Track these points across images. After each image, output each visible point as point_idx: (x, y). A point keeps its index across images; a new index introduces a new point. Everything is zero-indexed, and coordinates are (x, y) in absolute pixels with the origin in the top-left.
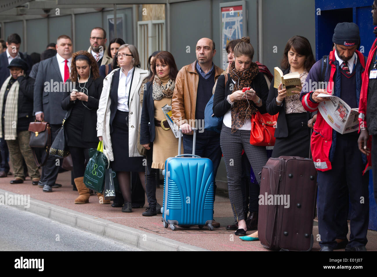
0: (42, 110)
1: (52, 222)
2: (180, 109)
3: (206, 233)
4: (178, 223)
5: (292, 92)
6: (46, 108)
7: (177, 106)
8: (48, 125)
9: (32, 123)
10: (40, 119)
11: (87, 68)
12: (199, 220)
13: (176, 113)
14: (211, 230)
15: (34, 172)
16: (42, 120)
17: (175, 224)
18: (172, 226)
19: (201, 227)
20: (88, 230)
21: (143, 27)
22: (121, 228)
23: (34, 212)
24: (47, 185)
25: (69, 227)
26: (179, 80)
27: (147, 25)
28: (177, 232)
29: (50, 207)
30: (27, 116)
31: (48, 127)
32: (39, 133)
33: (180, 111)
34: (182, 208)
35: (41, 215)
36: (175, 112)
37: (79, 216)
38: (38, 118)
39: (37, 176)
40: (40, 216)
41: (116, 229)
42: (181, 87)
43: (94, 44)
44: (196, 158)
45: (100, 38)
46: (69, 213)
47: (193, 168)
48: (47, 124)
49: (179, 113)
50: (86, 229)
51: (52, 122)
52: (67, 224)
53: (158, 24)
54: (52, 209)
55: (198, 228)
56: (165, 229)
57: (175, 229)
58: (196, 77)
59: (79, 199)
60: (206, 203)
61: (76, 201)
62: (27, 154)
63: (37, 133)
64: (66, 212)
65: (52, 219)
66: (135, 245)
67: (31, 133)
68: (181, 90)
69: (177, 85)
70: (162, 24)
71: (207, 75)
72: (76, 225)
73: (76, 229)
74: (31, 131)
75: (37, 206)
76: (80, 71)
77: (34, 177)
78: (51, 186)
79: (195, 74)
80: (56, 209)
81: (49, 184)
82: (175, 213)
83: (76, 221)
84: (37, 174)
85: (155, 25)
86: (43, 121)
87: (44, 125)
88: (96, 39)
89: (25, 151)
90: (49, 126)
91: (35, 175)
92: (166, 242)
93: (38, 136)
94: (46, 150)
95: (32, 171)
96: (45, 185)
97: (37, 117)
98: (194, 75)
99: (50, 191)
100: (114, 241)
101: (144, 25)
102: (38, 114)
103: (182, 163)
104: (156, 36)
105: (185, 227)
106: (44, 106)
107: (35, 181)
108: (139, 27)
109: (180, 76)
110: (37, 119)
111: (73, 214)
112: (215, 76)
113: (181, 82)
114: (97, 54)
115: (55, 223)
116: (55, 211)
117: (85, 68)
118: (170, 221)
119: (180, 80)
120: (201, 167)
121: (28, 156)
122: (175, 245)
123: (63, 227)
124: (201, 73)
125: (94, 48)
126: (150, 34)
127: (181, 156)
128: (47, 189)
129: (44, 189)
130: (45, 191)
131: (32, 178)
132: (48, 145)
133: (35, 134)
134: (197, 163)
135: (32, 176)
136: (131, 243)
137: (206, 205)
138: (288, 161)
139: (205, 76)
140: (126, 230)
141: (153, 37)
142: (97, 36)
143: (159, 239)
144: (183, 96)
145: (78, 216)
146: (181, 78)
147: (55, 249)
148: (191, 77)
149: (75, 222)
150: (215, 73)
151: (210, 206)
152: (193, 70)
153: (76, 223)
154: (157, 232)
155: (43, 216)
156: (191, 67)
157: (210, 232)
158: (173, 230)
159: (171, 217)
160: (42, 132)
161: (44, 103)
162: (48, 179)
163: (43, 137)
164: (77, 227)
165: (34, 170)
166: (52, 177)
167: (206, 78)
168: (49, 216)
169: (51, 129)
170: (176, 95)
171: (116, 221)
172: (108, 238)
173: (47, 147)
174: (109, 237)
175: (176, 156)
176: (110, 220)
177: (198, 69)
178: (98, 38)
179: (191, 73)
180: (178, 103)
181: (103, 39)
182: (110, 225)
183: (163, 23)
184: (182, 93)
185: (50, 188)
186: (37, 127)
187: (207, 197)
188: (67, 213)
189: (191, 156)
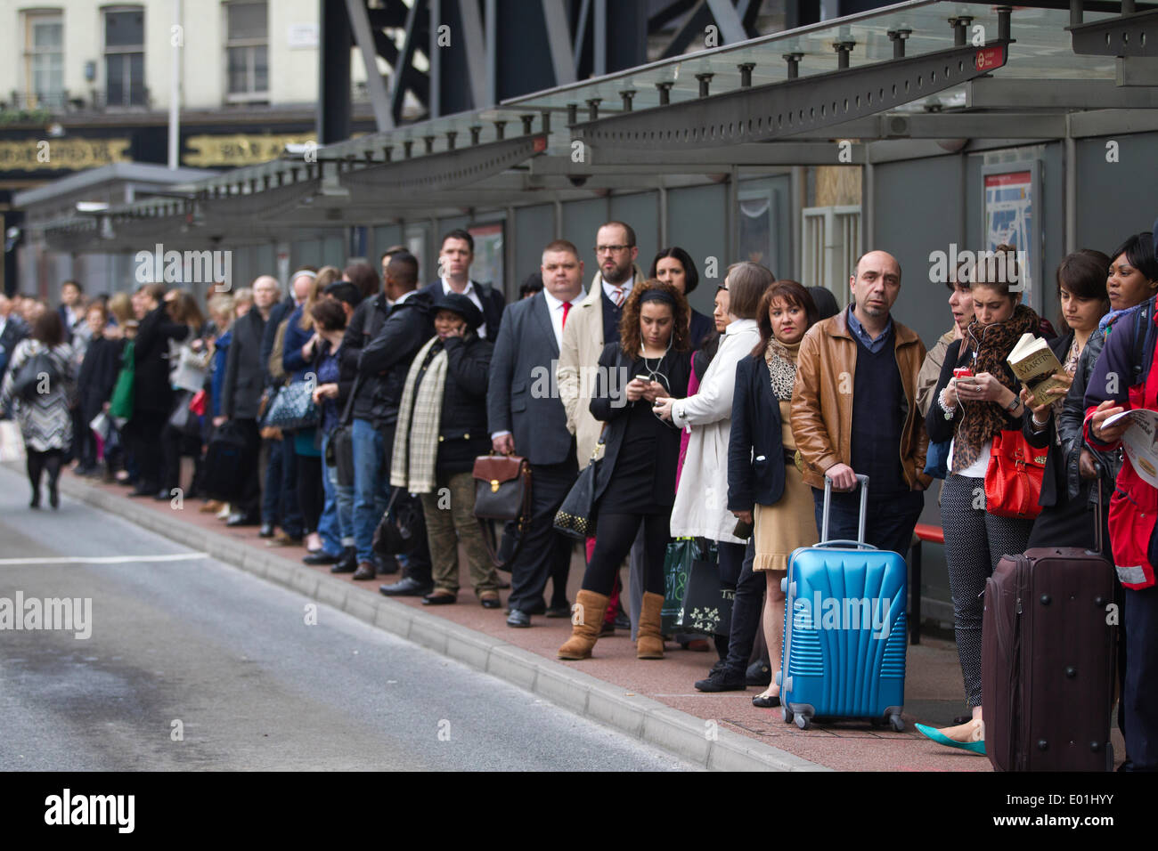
0: (510, 427)
1: (538, 701)
2: (818, 429)
3: (880, 738)
4: (813, 711)
5: (1048, 391)
6: (519, 422)
7: (808, 423)
8: (524, 463)
9: (481, 458)
10: (504, 449)
11: (668, 324)
12: (868, 707)
13: (810, 441)
14: (898, 731)
15: (484, 576)
16: (508, 452)
17: (806, 713)
18: (799, 719)
19: (876, 724)
20: (609, 723)
21: (814, 221)
22: (677, 720)
23: (504, 677)
24: (518, 610)
25: (570, 716)
26: (806, 358)
27: (823, 217)
28: (809, 733)
29: (536, 666)
30: (467, 436)
31: (524, 470)
32: (501, 484)
33: (819, 435)
34: (825, 674)
35: (517, 684)
36: (806, 437)
37: (595, 688)
38: (499, 446)
39: (492, 587)
40: (513, 687)
41: (666, 723)
42: (812, 373)
43: (604, 264)
44: (866, 550)
45: (620, 248)
46: (574, 680)
47: (853, 573)
48: (523, 461)
49: (817, 439)
50: (605, 721)
51: (535, 460)
52: (568, 707)
53: (848, 215)
54: (541, 671)
55: (869, 724)
56: (785, 725)
57: (806, 728)
58: (848, 349)
59: (569, 647)
60: (885, 662)
61: (561, 651)
62: (471, 532)
63: (495, 483)
64: (568, 678)
65: (538, 694)
66: (702, 763)
67: (480, 483)
68: (813, 380)
69: (801, 368)
70: (855, 215)
71: (876, 342)
72: (586, 711)
73: (585, 721)
74: (478, 477)
75: (511, 661)
76: (650, 329)
77: (486, 590)
78: (528, 613)
79: (848, 340)
80: (548, 670)
81: (522, 607)
82: (807, 685)
83: (587, 699)
84: (492, 582)
85: (839, 217)
86: (511, 453)
87: (516, 464)
88: (608, 250)
89: (467, 524)
90: (529, 466)
91: (488, 583)
92: (766, 756)
93: (498, 490)
94: (520, 526)
95: (480, 573)
96: (514, 611)
97: (496, 443)
98: (843, 343)
99: (525, 625)
100: (658, 751)
101: (816, 217)
102: (499, 437)
103: (827, 563)
104: (842, 246)
105: (822, 722)
106: (514, 417)
107: (486, 598)
108: (804, 222)
109: (808, 346)
110: (495, 448)
111: (582, 683)
112: (896, 346)
113: (811, 361)
114: (618, 287)
115: (541, 705)
116: (545, 675)
117: (665, 323)
118: (795, 707)
119: (808, 355)
120: (874, 572)
121: (473, 536)
122: (786, 765)
123: (556, 715)
124: (861, 338)
125: (606, 272)
126: (829, 241)
127: (829, 546)
128: (517, 620)
129: (510, 620)
130: (511, 625)
131: (477, 591)
132: (524, 513)
133: (491, 485)
134: (882, 564)
135: (480, 587)
136: (694, 759)
137: (885, 668)
138: (1036, 563)
139: (872, 346)
140: (686, 725)
141: (836, 248)
142: (611, 242)
143: (754, 748)
144: (818, 395)
145: (592, 688)
146: (810, 351)
147: (508, 767)
148: (837, 348)
149: (584, 702)
150: (895, 339)
151: (897, 671)
152: (842, 331)
153: (587, 706)
154: (759, 733)
155: (522, 687)
156: (836, 324)
157: (893, 735)
158: (802, 729)
159: (797, 697)
160: (510, 481)
161: (513, 410)
162: (522, 596)
163: (514, 493)
164: (587, 715)
165: (486, 572)
166: (531, 592)
167: (875, 350)
168: (533, 688)
169: (531, 474)
170: (802, 393)
171: (675, 703)
172: (649, 743)
173: (521, 519)
174: (651, 741)
175: (814, 546)
176: (661, 700)
177: (854, 329)
178: (613, 248)
179: (838, 339)
180: (810, 415)
181: (627, 249)
182: (655, 712)
183: (859, 214)
184: (815, 390)
185: (524, 619)
186: (496, 470)
187: (889, 647)
188: (570, 680)
189: (855, 547)
